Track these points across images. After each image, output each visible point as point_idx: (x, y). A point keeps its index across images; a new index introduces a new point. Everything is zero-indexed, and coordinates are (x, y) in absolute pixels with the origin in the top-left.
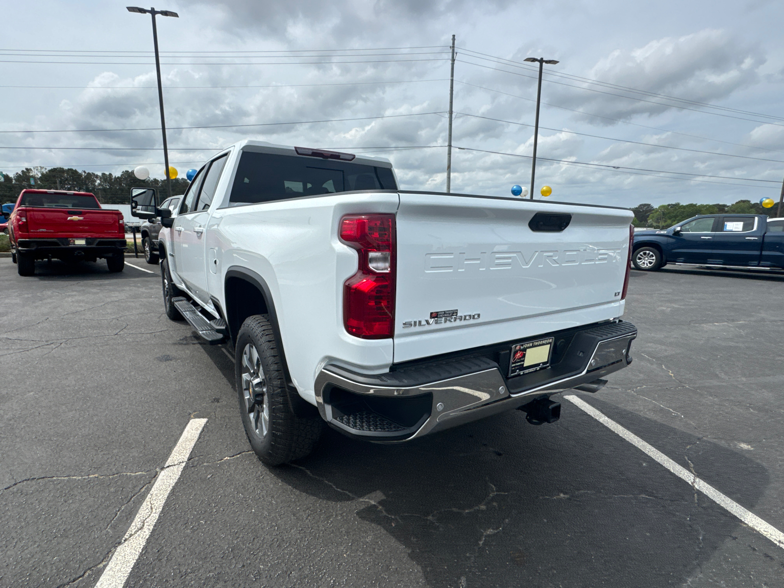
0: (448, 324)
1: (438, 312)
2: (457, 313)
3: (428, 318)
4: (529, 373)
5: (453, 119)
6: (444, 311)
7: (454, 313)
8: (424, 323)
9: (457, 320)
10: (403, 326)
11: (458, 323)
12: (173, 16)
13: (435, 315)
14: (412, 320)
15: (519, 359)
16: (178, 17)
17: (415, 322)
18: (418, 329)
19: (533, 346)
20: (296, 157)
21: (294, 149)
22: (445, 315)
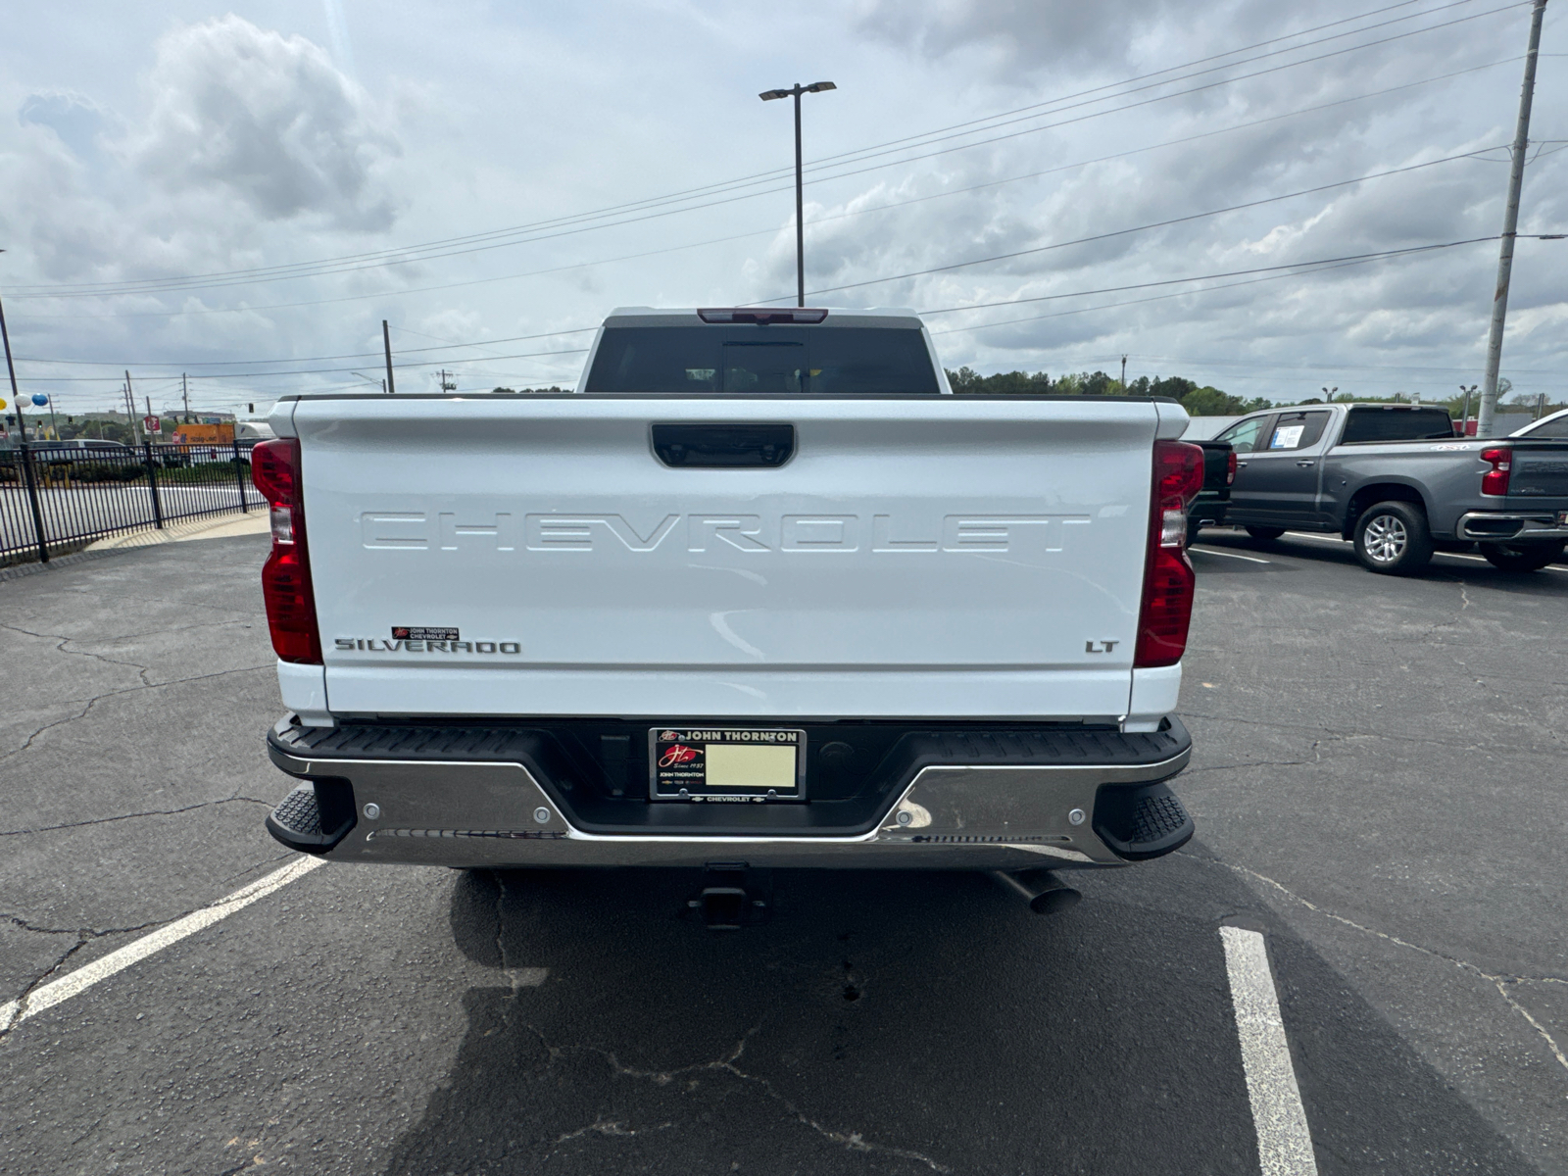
0: (437, 655)
1: (409, 628)
2: (457, 635)
3: (389, 636)
4: (722, 803)
5: (1526, 162)
6: (425, 629)
7: (450, 636)
8: (379, 645)
9: (459, 650)
10: (337, 646)
11: (462, 655)
12: (828, 89)
13: (403, 634)
14: (355, 637)
15: (681, 763)
16: (835, 88)
17: (360, 642)
18: (366, 655)
19: (723, 741)
20: (700, 328)
21: (696, 313)
22: (429, 636)
